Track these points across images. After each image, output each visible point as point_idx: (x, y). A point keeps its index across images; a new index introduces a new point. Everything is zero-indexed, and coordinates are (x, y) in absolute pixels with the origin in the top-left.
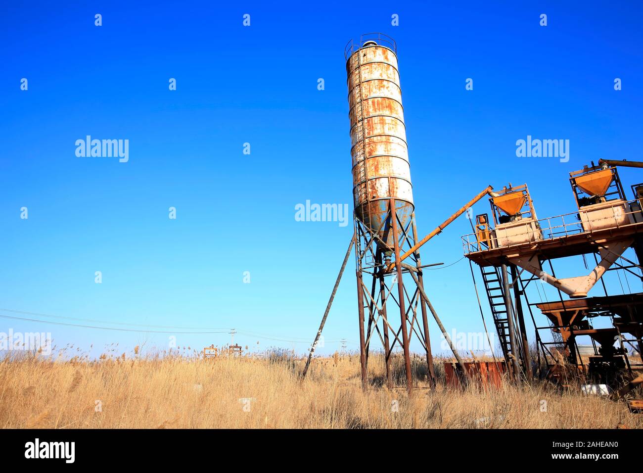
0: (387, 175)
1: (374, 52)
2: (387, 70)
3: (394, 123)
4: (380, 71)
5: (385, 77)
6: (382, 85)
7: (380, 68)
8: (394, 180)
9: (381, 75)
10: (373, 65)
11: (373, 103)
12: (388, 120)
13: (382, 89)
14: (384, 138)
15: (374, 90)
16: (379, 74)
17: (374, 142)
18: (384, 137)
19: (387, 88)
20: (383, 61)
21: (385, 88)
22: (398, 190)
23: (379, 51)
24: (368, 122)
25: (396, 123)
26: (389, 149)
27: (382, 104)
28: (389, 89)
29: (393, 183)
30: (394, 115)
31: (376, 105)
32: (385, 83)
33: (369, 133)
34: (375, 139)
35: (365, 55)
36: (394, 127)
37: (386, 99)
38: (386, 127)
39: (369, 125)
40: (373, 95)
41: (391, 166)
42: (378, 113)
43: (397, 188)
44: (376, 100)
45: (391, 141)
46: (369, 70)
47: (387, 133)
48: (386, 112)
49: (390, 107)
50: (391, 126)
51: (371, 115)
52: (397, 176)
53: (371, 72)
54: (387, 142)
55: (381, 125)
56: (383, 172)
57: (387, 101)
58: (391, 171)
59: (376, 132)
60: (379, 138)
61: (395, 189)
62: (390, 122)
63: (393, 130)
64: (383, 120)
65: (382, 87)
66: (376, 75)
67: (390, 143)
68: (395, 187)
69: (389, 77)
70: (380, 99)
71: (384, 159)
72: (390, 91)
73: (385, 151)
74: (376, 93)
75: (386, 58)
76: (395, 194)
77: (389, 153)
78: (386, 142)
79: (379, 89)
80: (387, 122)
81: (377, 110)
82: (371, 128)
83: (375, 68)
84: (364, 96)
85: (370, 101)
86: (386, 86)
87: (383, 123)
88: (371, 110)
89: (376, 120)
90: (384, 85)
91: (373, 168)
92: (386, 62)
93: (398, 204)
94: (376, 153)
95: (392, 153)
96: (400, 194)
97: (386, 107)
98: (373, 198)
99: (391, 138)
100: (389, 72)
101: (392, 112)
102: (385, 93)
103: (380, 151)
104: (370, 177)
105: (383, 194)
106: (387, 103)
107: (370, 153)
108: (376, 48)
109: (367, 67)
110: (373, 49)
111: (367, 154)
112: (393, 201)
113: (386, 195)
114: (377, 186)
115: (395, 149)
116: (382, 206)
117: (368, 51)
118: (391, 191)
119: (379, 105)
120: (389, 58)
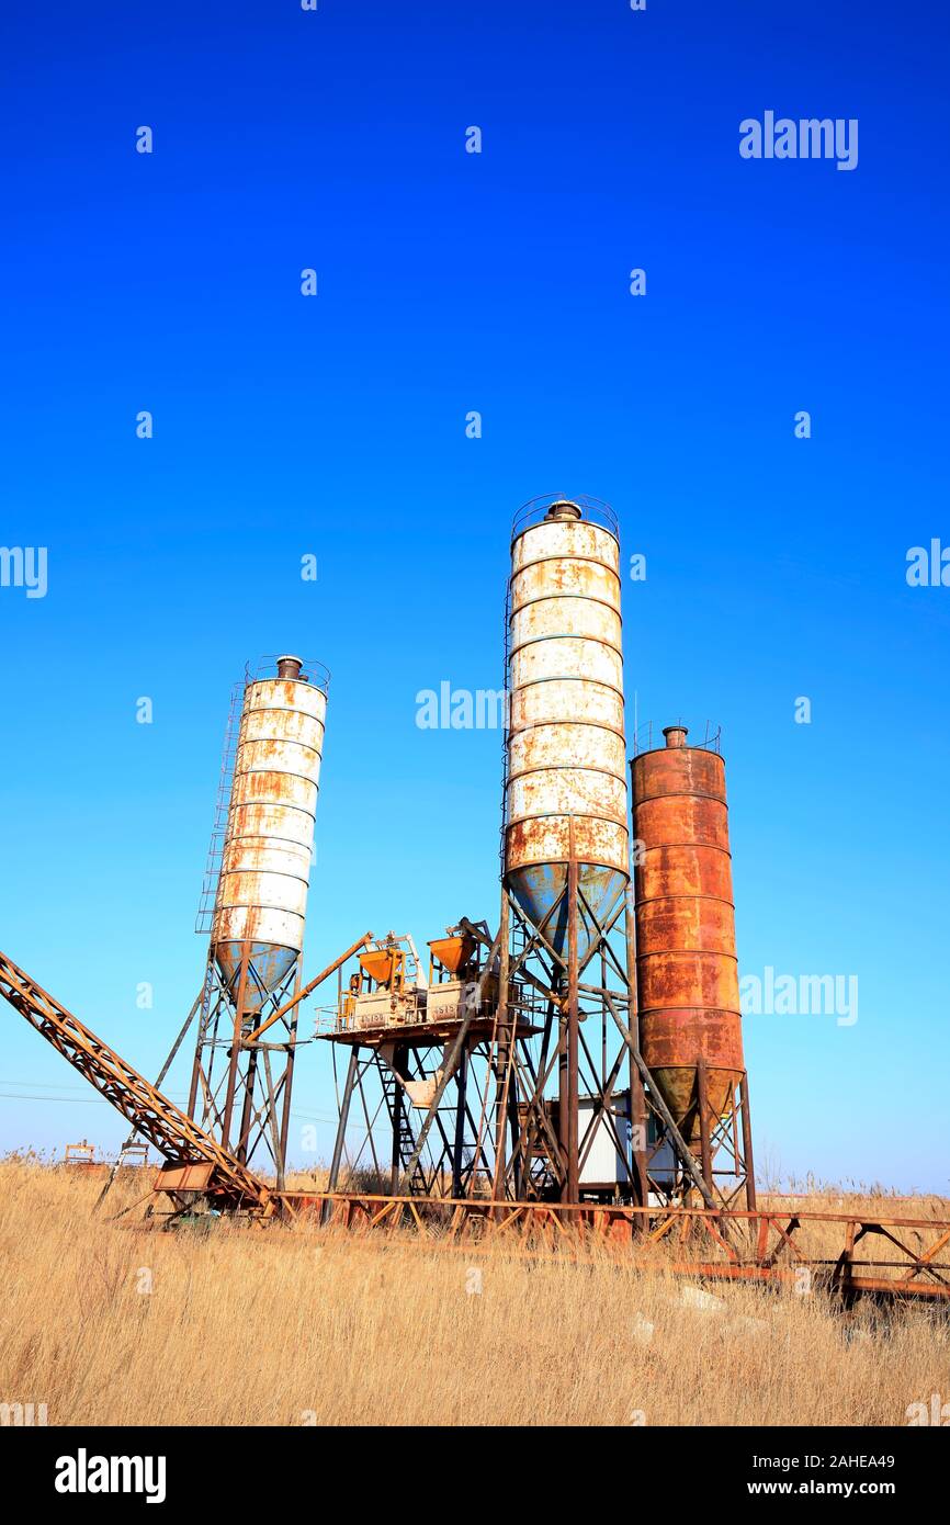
0: (247, 902)
1: (272, 690)
2: (287, 722)
3: (278, 814)
4: (274, 725)
5: (280, 735)
6: (271, 750)
7: (274, 719)
8: (258, 911)
9: (274, 732)
10: (265, 714)
11: (254, 779)
12: (268, 810)
13: (271, 755)
14: (255, 842)
15: (259, 758)
16: (272, 730)
17: (242, 847)
18: (257, 839)
19: (280, 754)
20: (282, 706)
21: (277, 755)
22: (259, 927)
23: (281, 688)
24: (242, 810)
25: (283, 814)
26: (260, 858)
27: (265, 783)
28: (282, 755)
29: (254, 916)
30: (283, 800)
31: (255, 785)
32: (278, 746)
33: (238, 831)
34: (244, 842)
35: (258, 695)
36: (276, 820)
37: (274, 774)
38: (264, 822)
39: (241, 818)
40: (255, 767)
41: (256, 887)
42: (257, 798)
43: (259, 924)
44: (258, 775)
45: (266, 846)
46: (258, 721)
47: (263, 832)
48: (270, 796)
49: (277, 788)
50: (272, 820)
51: (247, 801)
52: (263, 902)
53: (261, 726)
54: (260, 848)
55: (256, 820)
56: (243, 897)
57: (275, 778)
58: (256, 897)
59: (248, 831)
60: (249, 840)
61: (256, 925)
62: (272, 814)
63: (273, 827)
64: (260, 810)
66: (266, 733)
67: (265, 848)
68: (257, 921)
69: (287, 734)
70: (263, 774)
71: (250, 876)
72: (284, 760)
73: (252, 863)
74: (262, 764)
75: (291, 700)
76: (253, 933)
77: (259, 866)
78: (257, 847)
79: (267, 757)
80: (267, 813)
81: (256, 794)
82: (242, 823)
83: (266, 720)
84: (244, 766)
85: (250, 776)
86: (279, 749)
87: (260, 814)
88: (247, 793)
89: (251, 809)
90: (275, 750)
91: (232, 889)
92: (288, 706)
93: (256, 949)
94: (241, 866)
95: (261, 867)
96: (263, 934)
97: (271, 788)
98: (224, 938)
99: (267, 841)
100: (289, 725)
101: (278, 795)
102: (274, 763)
103: (247, 862)
104: (225, 904)
105: (236, 932)
106: (275, 781)
107: (234, 864)
108: (277, 682)
109: (258, 715)
110: (271, 684)
111: (230, 866)
112: (248, 944)
113: (240, 935)
114: (232, 918)
115: (270, 859)
116: (234, 951)
117: (265, 688)
118: (248, 928)
119: (260, 785)
120: (295, 698)
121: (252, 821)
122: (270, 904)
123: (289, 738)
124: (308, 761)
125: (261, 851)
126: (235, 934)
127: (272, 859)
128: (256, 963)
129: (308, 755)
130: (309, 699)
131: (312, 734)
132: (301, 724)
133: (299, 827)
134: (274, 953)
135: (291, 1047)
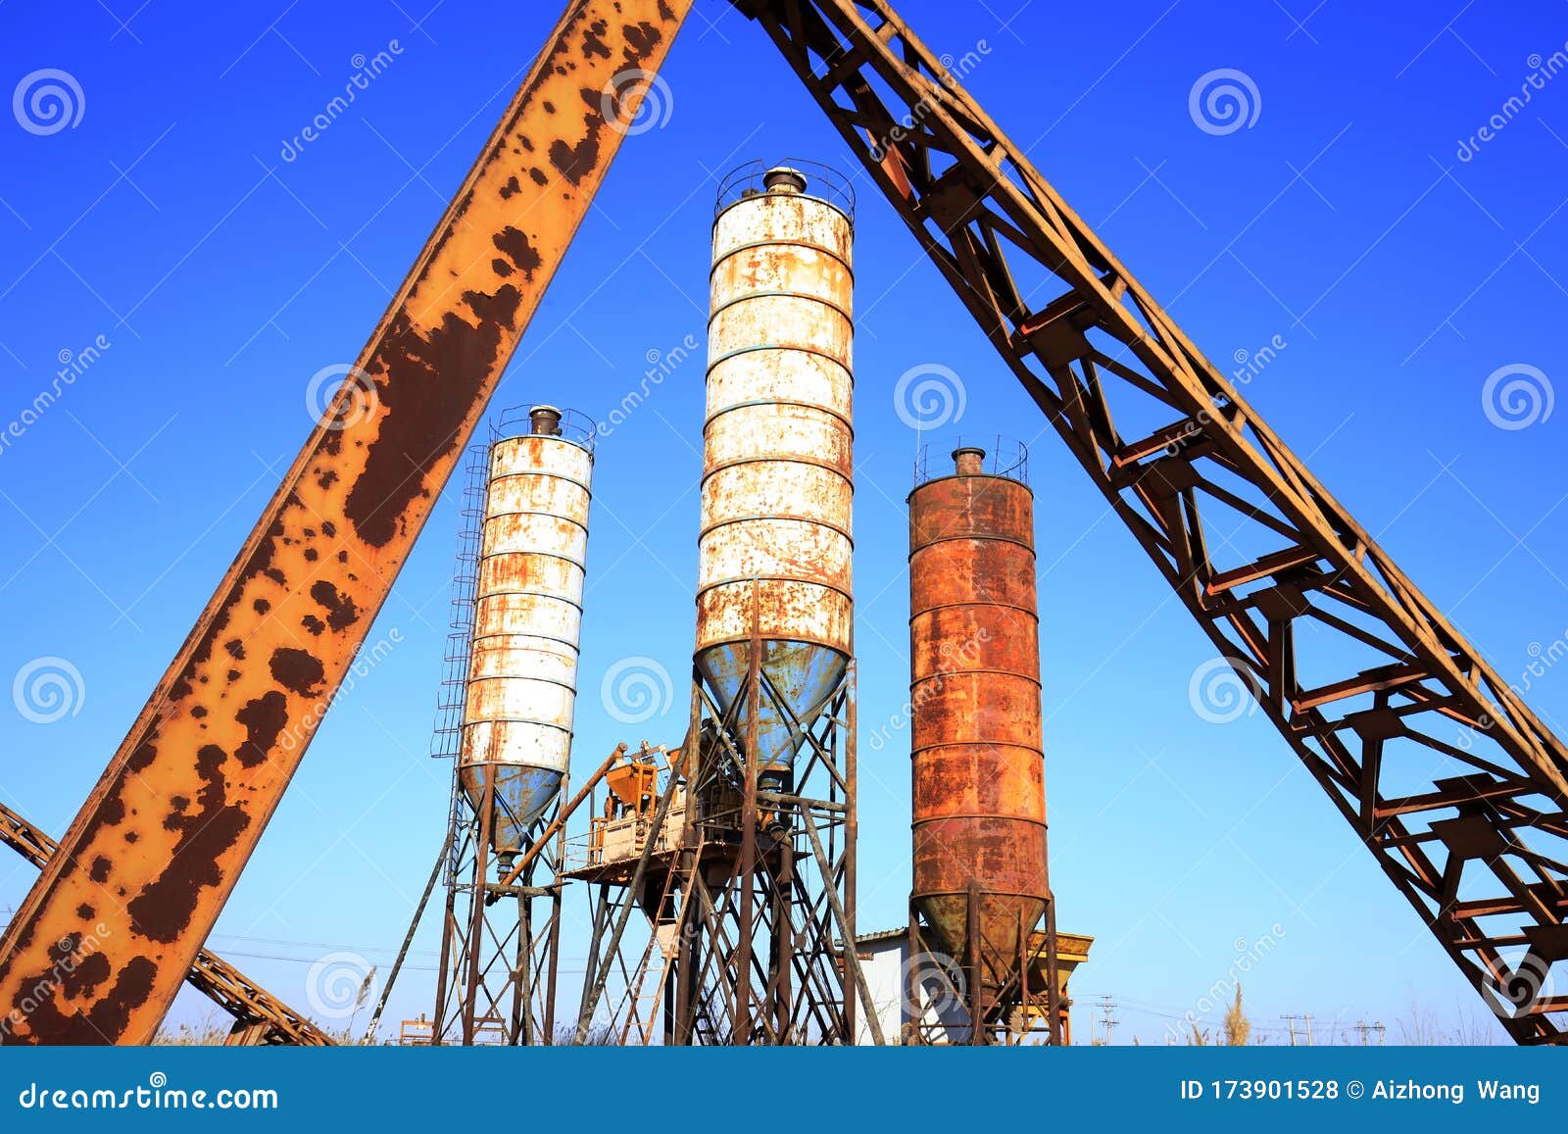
0: (491, 716)
2: (532, 490)
3: (525, 606)
4: (518, 495)
5: (526, 507)
6: (516, 525)
7: (519, 487)
8: (503, 727)
9: (518, 504)
10: (508, 482)
11: (496, 564)
12: (513, 601)
13: (515, 533)
14: (499, 641)
15: (501, 537)
16: (515, 501)
17: (484, 650)
18: (500, 639)
19: (525, 530)
20: (527, 469)
21: (522, 531)
22: (506, 747)
23: (527, 447)
24: (484, 603)
26: (504, 663)
27: (509, 568)
28: (529, 531)
29: (499, 733)
30: (530, 587)
31: (498, 571)
32: (523, 520)
33: (481, 630)
34: (487, 643)
35: (501, 457)
36: (524, 613)
37: (519, 555)
38: (508, 616)
39: (483, 613)
40: (498, 549)
41: (501, 697)
42: (500, 587)
43: (505, 742)
44: (500, 559)
45: (511, 645)
46: (500, 492)
47: (508, 628)
48: (514, 584)
49: (523, 573)
50: (518, 613)
51: (491, 589)
52: (509, 716)
53: (502, 497)
54: (504, 649)
55: (500, 614)
56: (487, 711)
57: (520, 558)
58: (501, 708)
59: (491, 628)
60: (492, 639)
61: (502, 743)
62: (518, 605)
63: (519, 621)
64: (504, 602)
65: (515, 529)
66: (508, 506)
67: (510, 649)
68: (502, 739)
69: (534, 504)
70: (507, 556)
71: (494, 683)
72: (531, 537)
73: (497, 667)
74: (506, 544)
75: (537, 461)
76: (498, 753)
77: (504, 671)
78: (501, 648)
79: (511, 535)
80: (512, 605)
81: (499, 582)
82: (485, 621)
83: (510, 488)
84: (486, 547)
85: (493, 560)
86: (525, 524)
87: (503, 608)
88: (490, 582)
89: (494, 602)
90: (520, 527)
91: (474, 701)
92: (535, 469)
93: (503, 773)
94: (484, 673)
95: (507, 672)
96: (509, 755)
97: (516, 573)
98: (467, 761)
99: (512, 640)
100: (536, 492)
101: (524, 582)
102: (519, 542)
103: (489, 668)
104: (469, 721)
105: (479, 755)
106: (521, 565)
107: (476, 671)
108: (520, 440)
109: (499, 485)
110: (514, 443)
111: (472, 673)
112: (494, 769)
113: (483, 756)
114: (475, 738)
115: (516, 662)
116: (479, 778)
117: (505, 449)
118: (493, 748)
119: (503, 571)
120: (543, 458)
121: (494, 616)
122: (520, 717)
123: (538, 509)
124: (563, 536)
125: (506, 652)
126: (478, 756)
127: (520, 661)
128: (505, 791)
129: (563, 528)
130: (563, 457)
131: (569, 500)
132: (552, 489)
133: (556, 620)
134: (525, 777)
135: (556, 890)
